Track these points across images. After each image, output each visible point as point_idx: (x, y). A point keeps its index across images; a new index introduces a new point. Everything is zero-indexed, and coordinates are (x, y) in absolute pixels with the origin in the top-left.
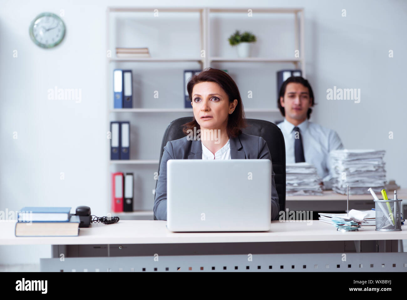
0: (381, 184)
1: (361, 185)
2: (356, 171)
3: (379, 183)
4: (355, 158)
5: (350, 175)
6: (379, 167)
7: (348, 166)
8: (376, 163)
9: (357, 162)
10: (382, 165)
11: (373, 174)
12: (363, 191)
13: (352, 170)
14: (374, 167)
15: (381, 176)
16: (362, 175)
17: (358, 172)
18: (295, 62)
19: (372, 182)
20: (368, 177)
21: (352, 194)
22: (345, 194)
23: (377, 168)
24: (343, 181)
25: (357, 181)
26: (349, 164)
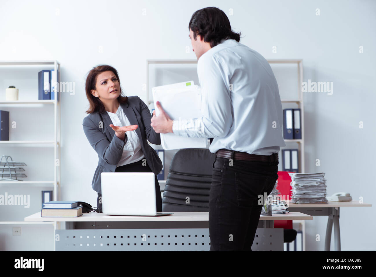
0: (322, 196)
1: (307, 197)
2: (304, 186)
3: (320, 195)
4: (303, 177)
5: (299, 189)
6: (321, 183)
7: (298, 183)
8: (319, 180)
9: (304, 179)
10: (323, 182)
11: (316, 188)
12: (309, 201)
13: (301, 185)
14: (317, 183)
15: (323, 190)
16: (308, 189)
17: (306, 187)
18: (298, 103)
19: (315, 195)
20: (312, 190)
21: (301, 203)
22: (295, 203)
23: (319, 184)
24: (295, 193)
25: (305, 193)
26: (298, 181)
